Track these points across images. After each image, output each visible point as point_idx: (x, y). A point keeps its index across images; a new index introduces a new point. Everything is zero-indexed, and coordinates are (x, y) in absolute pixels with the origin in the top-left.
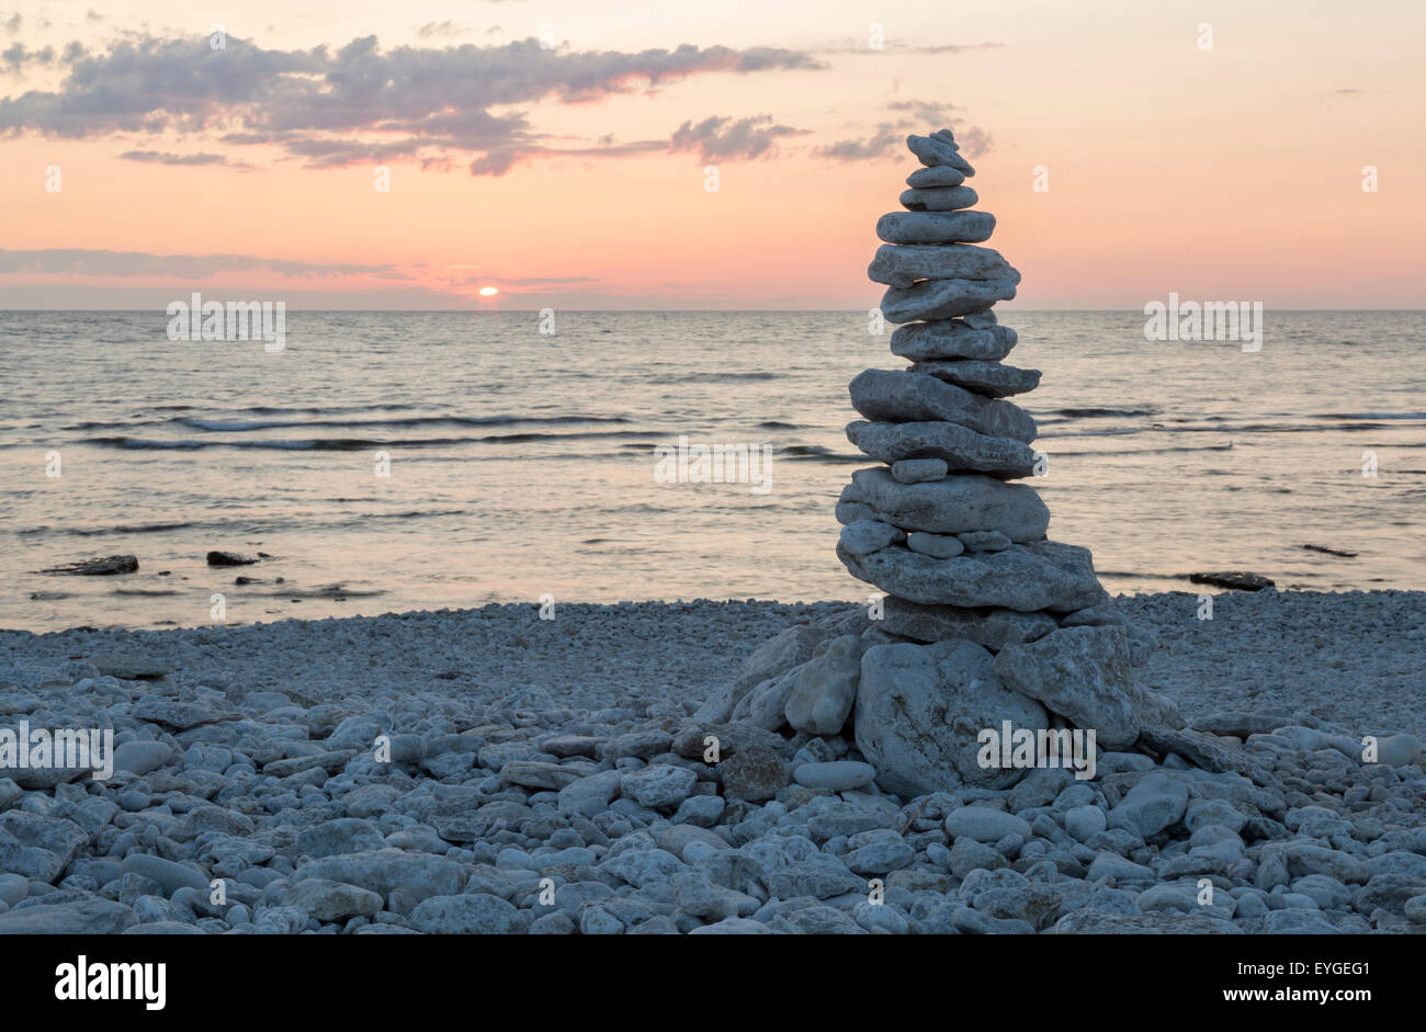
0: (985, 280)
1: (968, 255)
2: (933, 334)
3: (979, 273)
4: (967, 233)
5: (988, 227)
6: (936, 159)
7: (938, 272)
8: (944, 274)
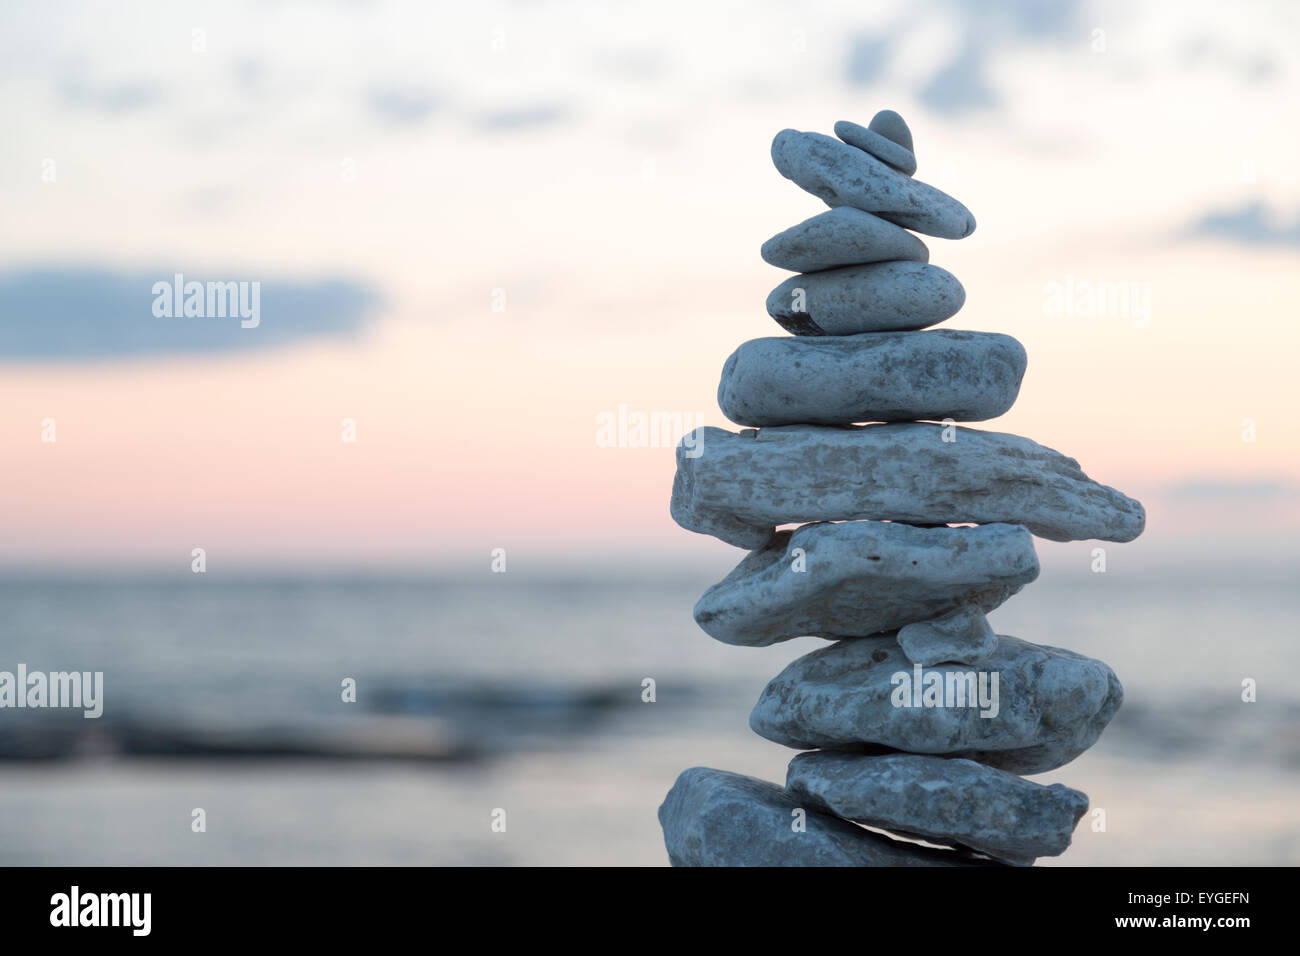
5: (1006, 375)
7: (798, 502)
8: (822, 509)
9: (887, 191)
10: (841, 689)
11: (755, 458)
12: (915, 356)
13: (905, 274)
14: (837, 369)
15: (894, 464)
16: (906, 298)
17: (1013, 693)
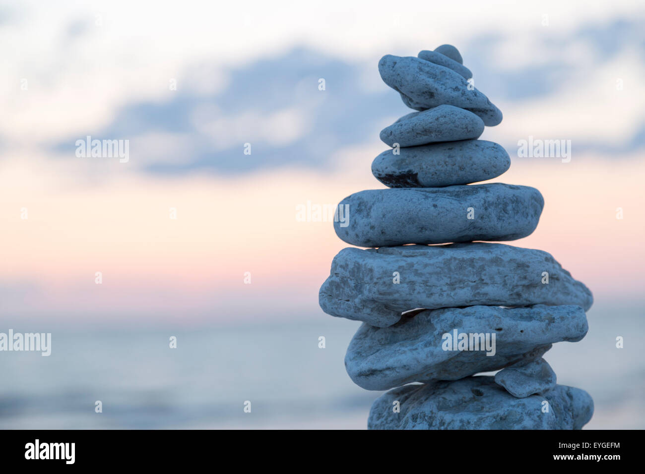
0: (530, 306)
1: (496, 261)
2: (440, 408)
3: (519, 295)
4: (493, 223)
5: (531, 211)
6: (431, 95)
7: (441, 295)
8: (453, 298)
9: (476, 95)
10: (476, 415)
11: (416, 267)
12: (498, 200)
13: (487, 148)
14: (461, 208)
15: (494, 269)
16: (491, 163)
17: (563, 411)
